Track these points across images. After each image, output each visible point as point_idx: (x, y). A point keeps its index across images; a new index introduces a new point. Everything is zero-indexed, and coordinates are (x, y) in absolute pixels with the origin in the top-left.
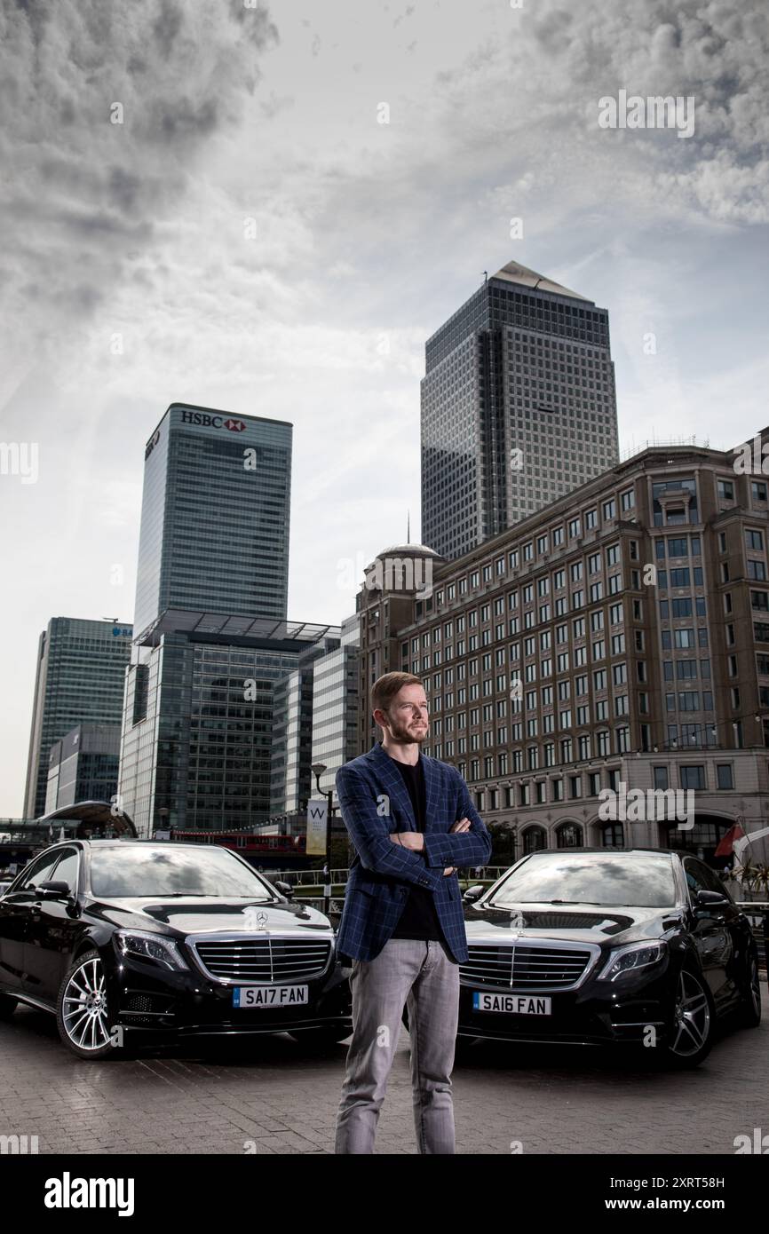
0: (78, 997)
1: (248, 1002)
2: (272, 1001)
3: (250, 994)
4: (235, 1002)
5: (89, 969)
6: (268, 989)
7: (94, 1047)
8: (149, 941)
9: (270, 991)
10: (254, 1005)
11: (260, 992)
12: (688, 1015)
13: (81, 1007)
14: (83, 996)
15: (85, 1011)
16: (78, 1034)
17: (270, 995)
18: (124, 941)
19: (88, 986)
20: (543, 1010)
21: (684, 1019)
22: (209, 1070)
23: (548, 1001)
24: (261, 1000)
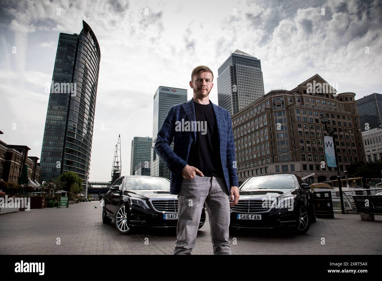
0: (120, 217)
1: (168, 218)
2: (175, 218)
3: (169, 216)
4: (164, 218)
5: (123, 209)
6: (174, 214)
7: (125, 231)
8: (138, 200)
9: (175, 215)
10: (170, 219)
11: (172, 215)
12: (302, 219)
13: (121, 220)
14: (122, 217)
15: (122, 221)
16: (120, 227)
17: (175, 216)
18: (131, 201)
19: (123, 214)
20: (259, 218)
21: (301, 220)
22: (157, 237)
23: (260, 216)
24: (172, 217)
